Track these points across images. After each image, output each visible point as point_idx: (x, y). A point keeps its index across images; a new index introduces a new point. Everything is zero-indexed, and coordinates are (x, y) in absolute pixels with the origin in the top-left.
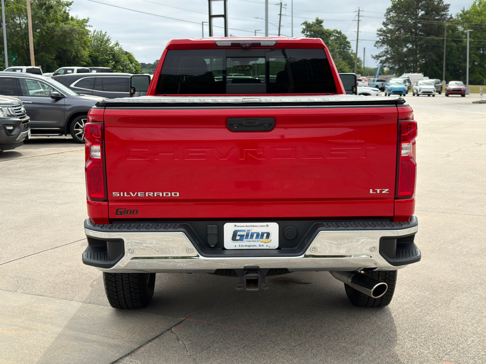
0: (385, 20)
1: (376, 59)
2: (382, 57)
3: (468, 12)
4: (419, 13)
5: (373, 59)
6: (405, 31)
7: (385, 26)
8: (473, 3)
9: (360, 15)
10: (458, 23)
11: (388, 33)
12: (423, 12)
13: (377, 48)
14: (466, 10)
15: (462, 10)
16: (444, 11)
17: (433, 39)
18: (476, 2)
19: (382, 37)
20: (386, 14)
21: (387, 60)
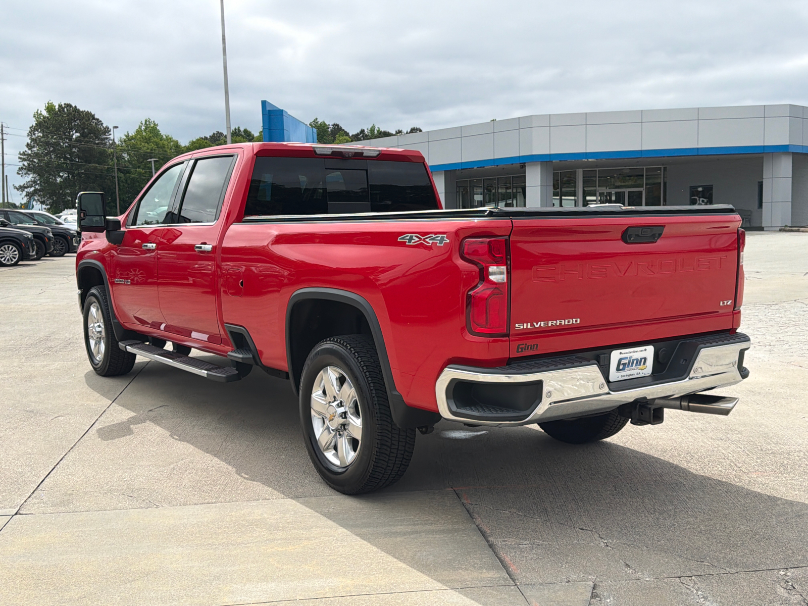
0: (29, 141)
1: (20, 190)
2: (29, 189)
3: (132, 138)
4: (73, 134)
5: (16, 190)
6: (56, 156)
7: (29, 149)
8: (137, 128)
9: (4, 132)
10: (123, 151)
11: (34, 157)
12: (78, 134)
13: (22, 176)
14: (130, 135)
15: (127, 134)
16: (105, 135)
17: (96, 168)
18: (142, 127)
19: (26, 163)
20: (29, 134)
21: (36, 191)
